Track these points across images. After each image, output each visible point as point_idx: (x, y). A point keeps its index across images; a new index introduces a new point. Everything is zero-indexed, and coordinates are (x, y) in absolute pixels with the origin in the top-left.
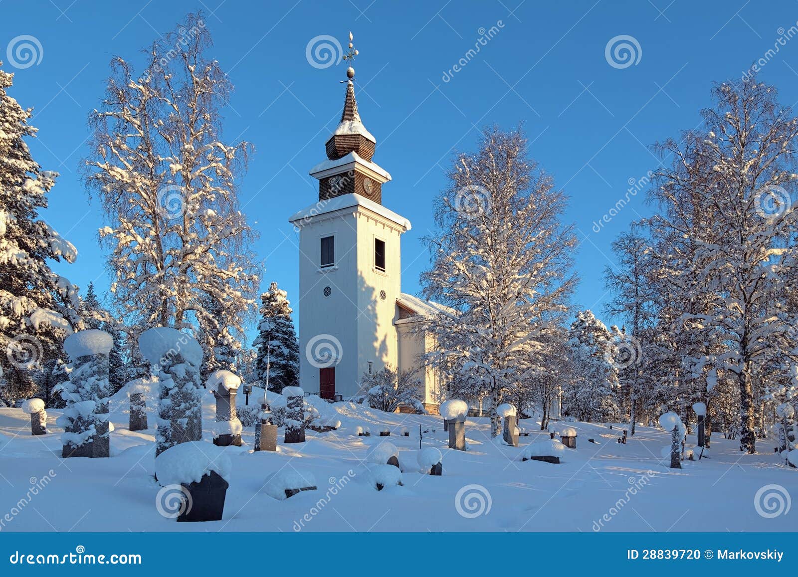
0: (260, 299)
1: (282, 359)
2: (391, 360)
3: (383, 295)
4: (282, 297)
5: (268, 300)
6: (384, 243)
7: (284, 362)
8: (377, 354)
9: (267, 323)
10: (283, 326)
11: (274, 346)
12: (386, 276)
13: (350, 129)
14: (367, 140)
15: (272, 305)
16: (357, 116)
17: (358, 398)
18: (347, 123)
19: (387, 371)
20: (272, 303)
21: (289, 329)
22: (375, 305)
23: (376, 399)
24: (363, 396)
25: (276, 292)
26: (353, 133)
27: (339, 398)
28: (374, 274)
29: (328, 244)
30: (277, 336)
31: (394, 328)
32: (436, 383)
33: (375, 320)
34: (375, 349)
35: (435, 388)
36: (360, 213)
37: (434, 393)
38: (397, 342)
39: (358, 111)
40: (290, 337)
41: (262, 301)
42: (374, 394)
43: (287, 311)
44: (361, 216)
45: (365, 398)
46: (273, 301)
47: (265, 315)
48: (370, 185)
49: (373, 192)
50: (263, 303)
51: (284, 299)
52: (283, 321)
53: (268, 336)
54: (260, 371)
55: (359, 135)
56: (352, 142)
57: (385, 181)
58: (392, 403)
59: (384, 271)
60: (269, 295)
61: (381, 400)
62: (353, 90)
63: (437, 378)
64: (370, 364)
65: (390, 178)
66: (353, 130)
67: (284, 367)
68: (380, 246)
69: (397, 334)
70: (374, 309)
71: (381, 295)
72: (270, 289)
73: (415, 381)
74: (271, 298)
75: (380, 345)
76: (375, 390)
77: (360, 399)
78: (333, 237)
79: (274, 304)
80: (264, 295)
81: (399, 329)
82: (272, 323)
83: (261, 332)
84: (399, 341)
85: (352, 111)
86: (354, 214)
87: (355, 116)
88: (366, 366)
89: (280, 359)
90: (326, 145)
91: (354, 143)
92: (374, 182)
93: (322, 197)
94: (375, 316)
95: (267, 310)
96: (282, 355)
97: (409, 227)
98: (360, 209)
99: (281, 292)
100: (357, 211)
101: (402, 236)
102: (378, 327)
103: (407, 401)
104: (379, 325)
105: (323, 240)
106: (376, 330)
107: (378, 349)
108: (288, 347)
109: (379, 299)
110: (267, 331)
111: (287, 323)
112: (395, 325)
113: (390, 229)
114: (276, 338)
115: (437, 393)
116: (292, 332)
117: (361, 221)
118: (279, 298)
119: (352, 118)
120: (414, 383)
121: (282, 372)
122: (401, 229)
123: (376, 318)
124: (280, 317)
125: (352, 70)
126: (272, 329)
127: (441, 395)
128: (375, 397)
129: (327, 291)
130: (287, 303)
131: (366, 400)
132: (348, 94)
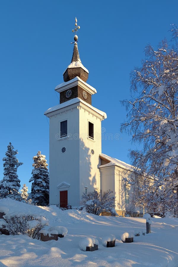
0: (33, 159)
1: (43, 188)
2: (97, 186)
3: (93, 152)
4: (43, 158)
5: (36, 160)
6: (93, 124)
7: (44, 190)
8: (91, 184)
9: (36, 170)
10: (44, 172)
11: (39, 182)
12: (94, 142)
13: (76, 65)
14: (85, 71)
15: (38, 162)
16: (79, 59)
17: (80, 207)
18: (74, 63)
19: (96, 192)
20: (38, 161)
21: (46, 173)
22: (90, 157)
23: (90, 208)
24: (83, 206)
25: (40, 156)
26: (77, 67)
27: (69, 207)
28: (88, 140)
29: (64, 125)
30: (41, 177)
31: (98, 170)
32: (120, 199)
33: (90, 166)
34: (89, 181)
35: (119, 202)
36: (81, 107)
37: (119, 204)
38: (100, 177)
39: (80, 57)
40: (47, 177)
41: (34, 160)
42: (89, 205)
43: (46, 165)
44: (81, 108)
45: (84, 207)
46: (39, 160)
47: (35, 167)
48: (86, 94)
49: (87, 98)
50: (34, 161)
51: (44, 159)
52: (43, 170)
53: (36, 177)
54: (33, 194)
55: (80, 68)
56: (77, 72)
57: (93, 93)
58: (99, 209)
59: (93, 139)
60: (37, 157)
61: (92, 208)
62: (77, 47)
63: (121, 196)
64: (86, 188)
65: (96, 91)
66: (77, 65)
67: (43, 192)
68: (91, 126)
69: (100, 173)
70: (89, 160)
71: (92, 152)
72: (38, 154)
73: (111, 197)
74: (38, 158)
75: (93, 179)
76: (89, 203)
77: (81, 208)
78: (67, 121)
79: (39, 161)
80: (35, 157)
81: (101, 171)
82: (38, 170)
83: (33, 175)
84: (101, 177)
85: (76, 57)
86: (78, 107)
87: (78, 59)
88: (84, 189)
89: (42, 188)
90: (63, 75)
91: (78, 72)
92: (88, 93)
93: (61, 101)
94: (90, 163)
95: (36, 165)
96: (43, 186)
97: (106, 117)
98: (81, 104)
99: (43, 156)
100: (79, 106)
101: (102, 122)
102: (91, 170)
103: (107, 209)
104: (92, 168)
105: (61, 123)
106: (90, 171)
107: (91, 181)
108: (46, 182)
109: (91, 154)
110: (35, 175)
111: (45, 171)
112: (99, 168)
113: (96, 117)
114: (40, 178)
115: (121, 204)
116: (48, 175)
117: (81, 111)
118: (42, 159)
119: (76, 60)
120: (110, 198)
121: (43, 195)
122: (101, 118)
123: (91, 164)
124: (42, 168)
125: (77, 36)
126: (38, 173)
127: (123, 205)
128: (89, 206)
129: (64, 150)
130: (45, 161)
131: (85, 208)
132: (75, 48)
